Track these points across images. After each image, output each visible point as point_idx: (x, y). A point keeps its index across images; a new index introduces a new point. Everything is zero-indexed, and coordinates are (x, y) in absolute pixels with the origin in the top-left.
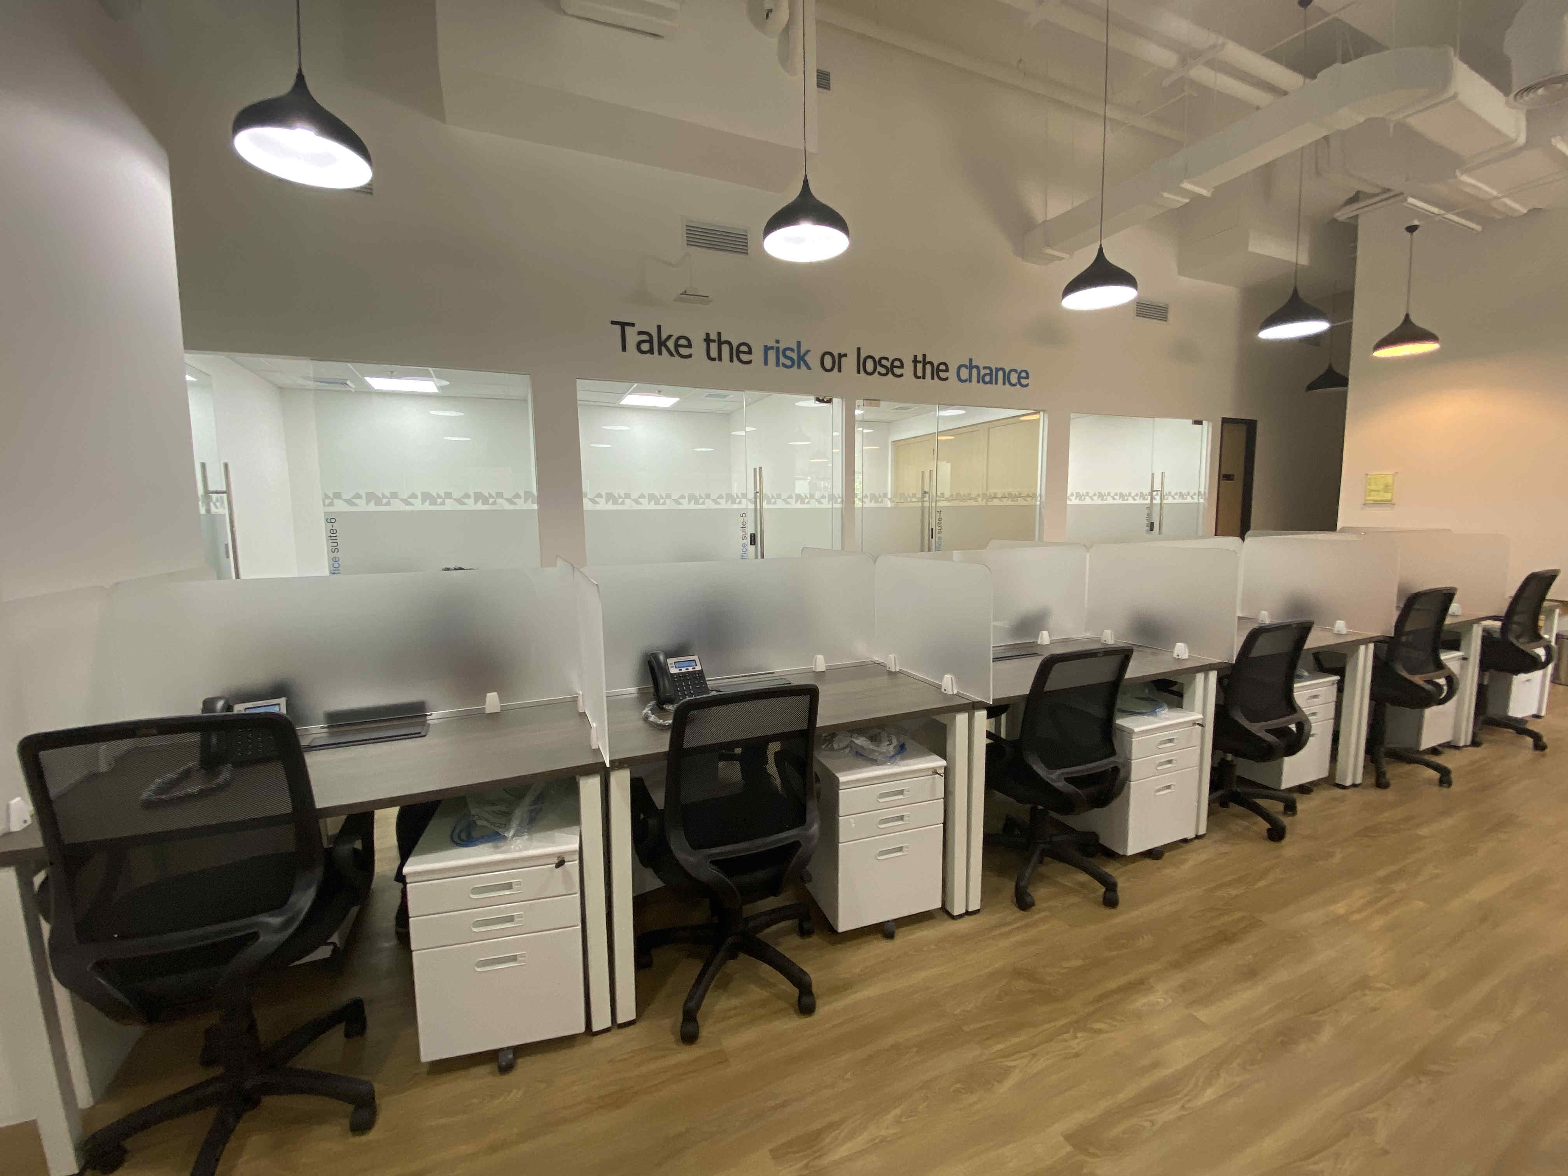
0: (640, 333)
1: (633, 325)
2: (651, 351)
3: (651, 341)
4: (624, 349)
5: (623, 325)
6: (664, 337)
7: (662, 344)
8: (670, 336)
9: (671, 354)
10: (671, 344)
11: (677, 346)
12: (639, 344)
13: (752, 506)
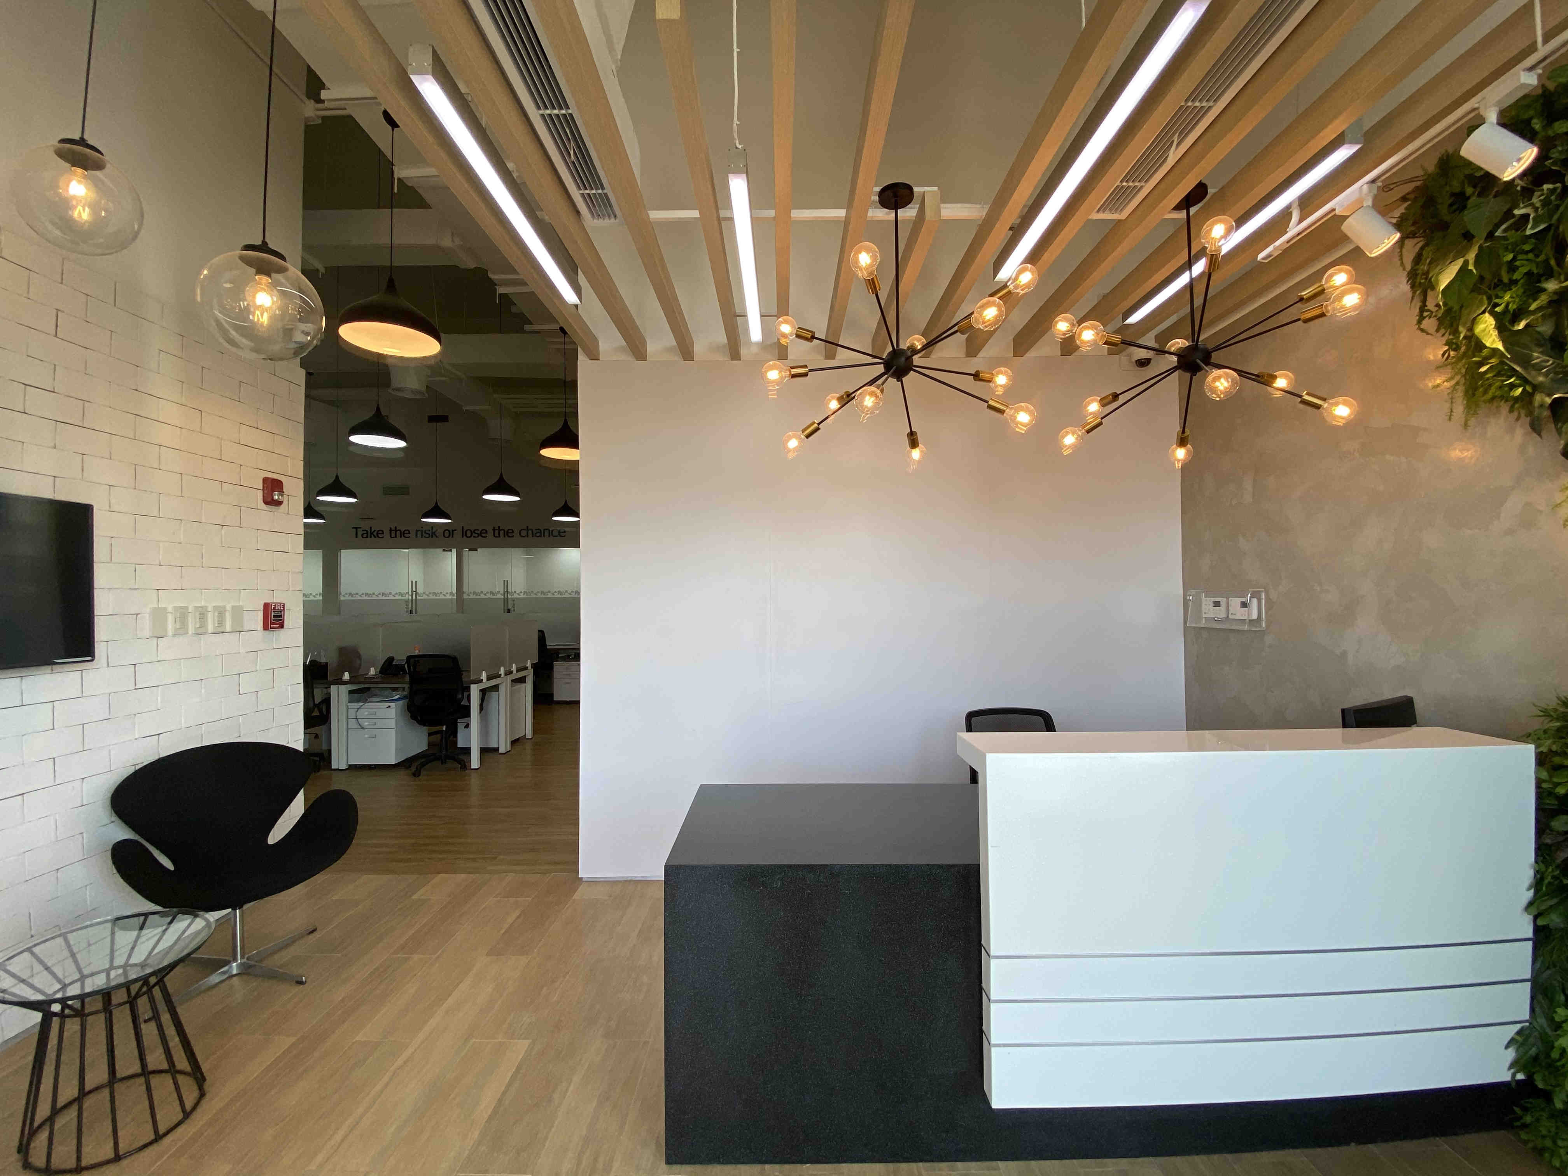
0: (363, 530)
1: (360, 528)
2: (367, 537)
3: (367, 533)
4: (357, 537)
5: (356, 528)
6: (372, 531)
7: (372, 534)
8: (375, 531)
9: (375, 537)
10: (375, 533)
11: (377, 534)
12: (362, 535)
13: (410, 598)
